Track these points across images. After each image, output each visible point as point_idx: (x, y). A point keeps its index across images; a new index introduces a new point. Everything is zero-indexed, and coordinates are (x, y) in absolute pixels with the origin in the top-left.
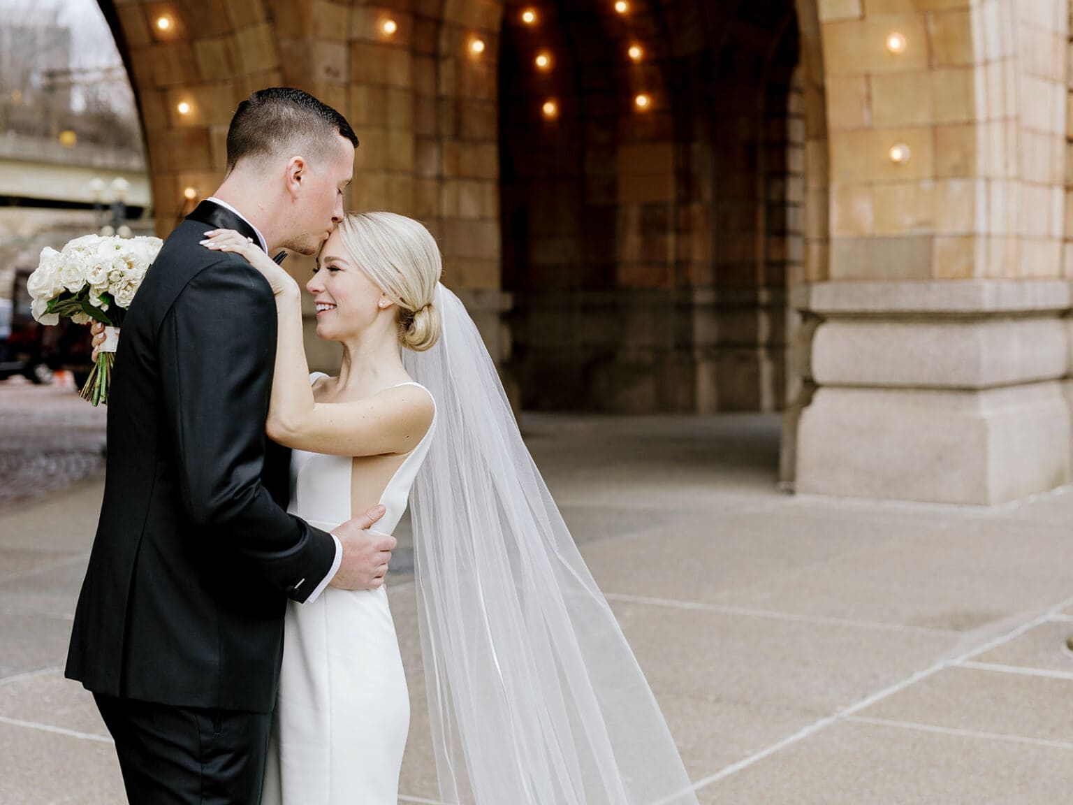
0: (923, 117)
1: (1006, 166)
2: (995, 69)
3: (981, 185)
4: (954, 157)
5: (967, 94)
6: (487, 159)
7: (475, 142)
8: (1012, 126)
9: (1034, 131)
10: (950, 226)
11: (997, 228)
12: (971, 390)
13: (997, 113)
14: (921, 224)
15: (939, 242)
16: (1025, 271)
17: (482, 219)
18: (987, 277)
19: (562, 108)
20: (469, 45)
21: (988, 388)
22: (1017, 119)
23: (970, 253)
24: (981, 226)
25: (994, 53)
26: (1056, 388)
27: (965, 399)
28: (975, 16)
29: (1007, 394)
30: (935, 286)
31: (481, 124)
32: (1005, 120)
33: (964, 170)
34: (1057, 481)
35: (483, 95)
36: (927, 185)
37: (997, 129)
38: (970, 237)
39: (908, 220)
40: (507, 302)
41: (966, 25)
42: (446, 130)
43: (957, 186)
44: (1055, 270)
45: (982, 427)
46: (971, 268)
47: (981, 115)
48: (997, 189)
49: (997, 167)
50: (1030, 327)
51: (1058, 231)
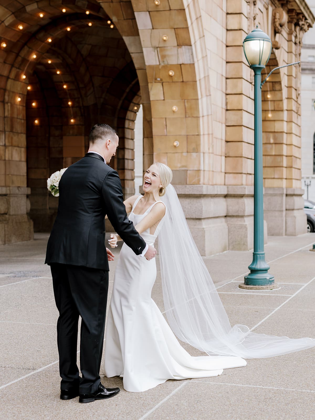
0: (183, 133)
1: (209, 149)
2: (205, 118)
3: (202, 154)
4: (194, 146)
5: (198, 126)
6: (22, 139)
7: (18, 133)
8: (211, 136)
9: (216, 138)
10: (192, 167)
11: (206, 169)
12: (200, 219)
13: (206, 133)
14: (183, 166)
15: (188, 172)
16: (214, 183)
17: (20, 161)
18: (204, 184)
19: (40, 121)
20: (16, 99)
21: (204, 219)
22: (212, 134)
23: (199, 176)
24: (202, 168)
25: (205, 114)
26: (223, 220)
27: (198, 222)
28: (200, 101)
29: (210, 221)
30: (188, 186)
31: (20, 127)
32: (209, 134)
33: (197, 150)
34: (224, 249)
35: (21, 117)
36: (185, 154)
37: (206, 137)
38: (199, 171)
39: (179, 165)
40: (28, 191)
41: (197, 104)
42: (8, 129)
43: (194, 155)
44: (223, 183)
45: (203, 230)
46: (199, 181)
47: (202, 133)
48: (206, 155)
49: (206, 150)
50: (216, 200)
51: (223, 170)
